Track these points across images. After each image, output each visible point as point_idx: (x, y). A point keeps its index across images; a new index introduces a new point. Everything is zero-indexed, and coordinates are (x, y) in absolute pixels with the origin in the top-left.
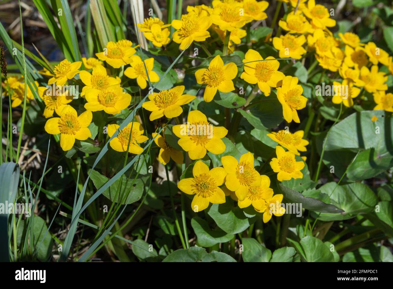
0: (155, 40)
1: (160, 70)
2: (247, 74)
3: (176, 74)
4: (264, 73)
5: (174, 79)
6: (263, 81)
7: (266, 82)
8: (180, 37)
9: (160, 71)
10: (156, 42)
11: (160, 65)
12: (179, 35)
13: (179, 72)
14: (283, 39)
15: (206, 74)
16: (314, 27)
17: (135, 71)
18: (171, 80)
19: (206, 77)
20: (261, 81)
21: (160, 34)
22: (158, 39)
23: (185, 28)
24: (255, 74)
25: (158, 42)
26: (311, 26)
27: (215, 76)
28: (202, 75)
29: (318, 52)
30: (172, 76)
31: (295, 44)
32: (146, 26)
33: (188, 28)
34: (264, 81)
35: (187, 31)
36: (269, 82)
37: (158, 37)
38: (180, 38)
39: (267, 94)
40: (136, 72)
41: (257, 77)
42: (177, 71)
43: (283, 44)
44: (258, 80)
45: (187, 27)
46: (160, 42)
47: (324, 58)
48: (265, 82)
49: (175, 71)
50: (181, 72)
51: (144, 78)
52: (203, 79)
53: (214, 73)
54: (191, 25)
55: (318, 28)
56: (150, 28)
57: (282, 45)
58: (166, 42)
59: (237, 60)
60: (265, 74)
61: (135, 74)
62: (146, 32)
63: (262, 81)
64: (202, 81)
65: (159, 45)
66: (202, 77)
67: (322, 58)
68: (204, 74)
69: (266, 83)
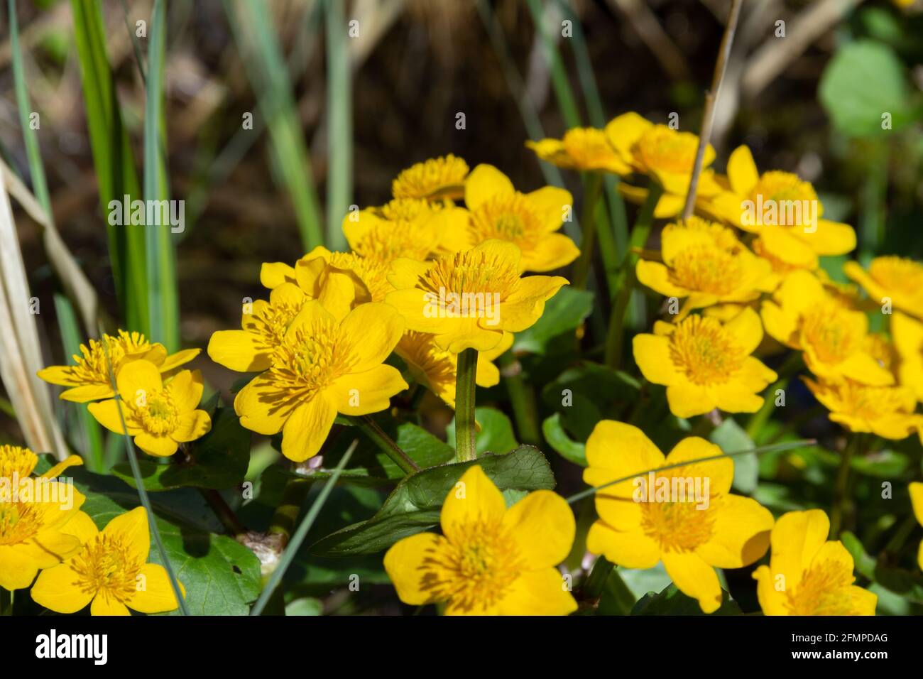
0: (146, 428)
1: (183, 554)
2: (611, 532)
3: (253, 559)
4: (683, 513)
5: (249, 583)
6: (679, 549)
7: (692, 549)
8: (270, 406)
9: (183, 559)
10: (149, 436)
11: (175, 532)
12: (265, 398)
13: (259, 547)
14: (671, 337)
15: (437, 557)
16: (777, 264)
17: (76, 577)
18: (236, 587)
19: (443, 574)
20: (671, 548)
21: (163, 400)
22: (157, 424)
23: (292, 367)
24: (642, 524)
25: (155, 435)
26: (764, 264)
27: (484, 563)
28: (420, 564)
29: (817, 367)
30: (236, 570)
31: (726, 349)
32: (92, 375)
33: (305, 363)
34: (683, 548)
35: (301, 380)
36: (705, 549)
37: (153, 414)
38: (272, 412)
39: (710, 601)
40: (80, 583)
41: (651, 535)
42: (249, 545)
43: (677, 359)
44: (660, 547)
45: (301, 360)
46: (164, 434)
47: (844, 390)
48: (688, 551)
49: (242, 543)
50: (267, 545)
51: (120, 601)
52: (429, 581)
53: (476, 550)
54: (314, 352)
55: (792, 268)
56: (112, 381)
57: (670, 362)
58: (193, 428)
59: (529, 465)
60: (687, 517)
61: (78, 589)
62: (98, 401)
63: (676, 550)
64: (423, 589)
65: (163, 448)
66: (423, 573)
67: (835, 389)
68: (429, 560)
69: (694, 554)
